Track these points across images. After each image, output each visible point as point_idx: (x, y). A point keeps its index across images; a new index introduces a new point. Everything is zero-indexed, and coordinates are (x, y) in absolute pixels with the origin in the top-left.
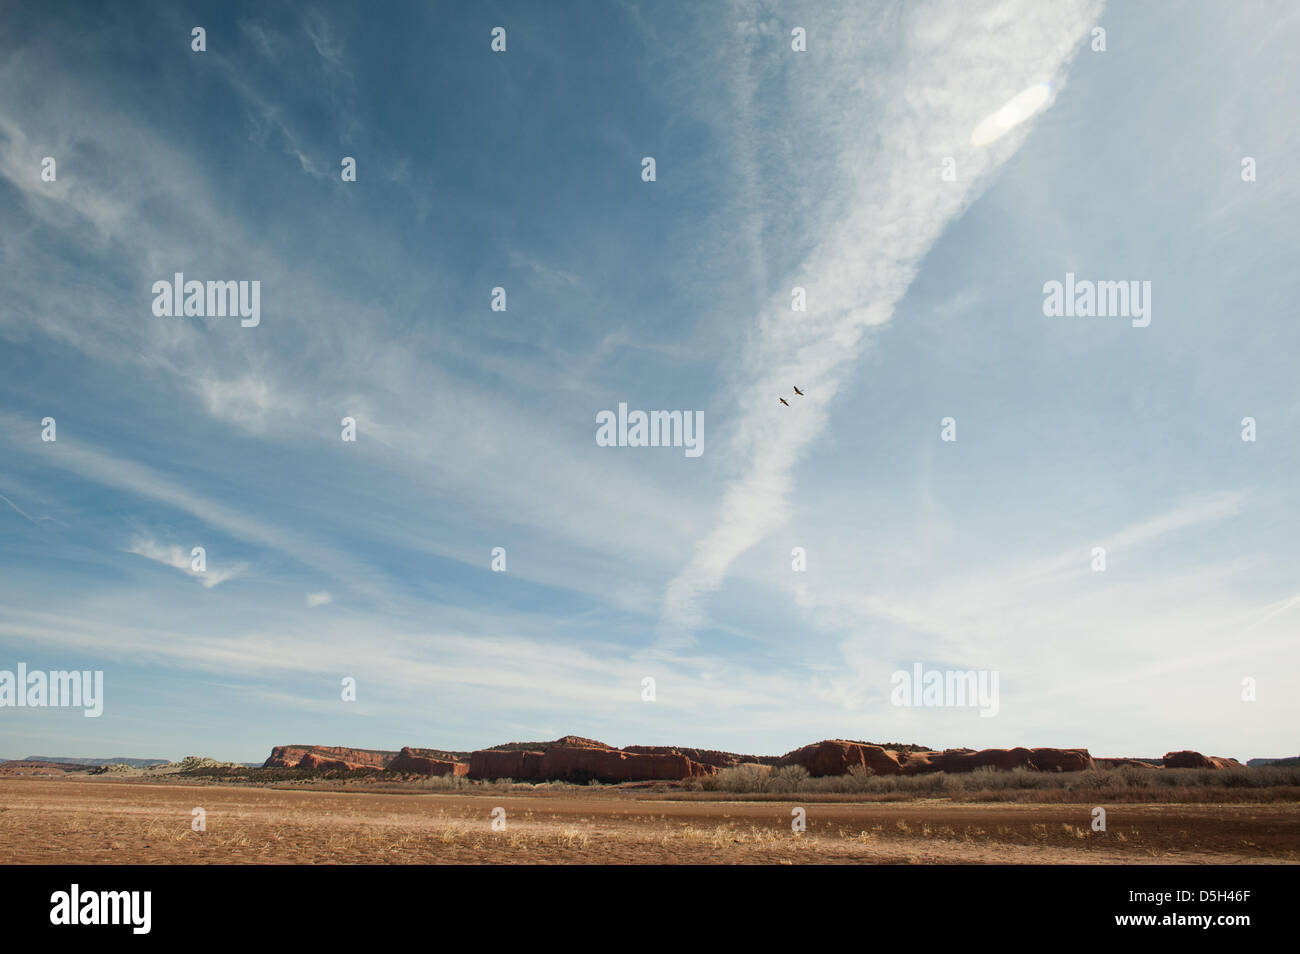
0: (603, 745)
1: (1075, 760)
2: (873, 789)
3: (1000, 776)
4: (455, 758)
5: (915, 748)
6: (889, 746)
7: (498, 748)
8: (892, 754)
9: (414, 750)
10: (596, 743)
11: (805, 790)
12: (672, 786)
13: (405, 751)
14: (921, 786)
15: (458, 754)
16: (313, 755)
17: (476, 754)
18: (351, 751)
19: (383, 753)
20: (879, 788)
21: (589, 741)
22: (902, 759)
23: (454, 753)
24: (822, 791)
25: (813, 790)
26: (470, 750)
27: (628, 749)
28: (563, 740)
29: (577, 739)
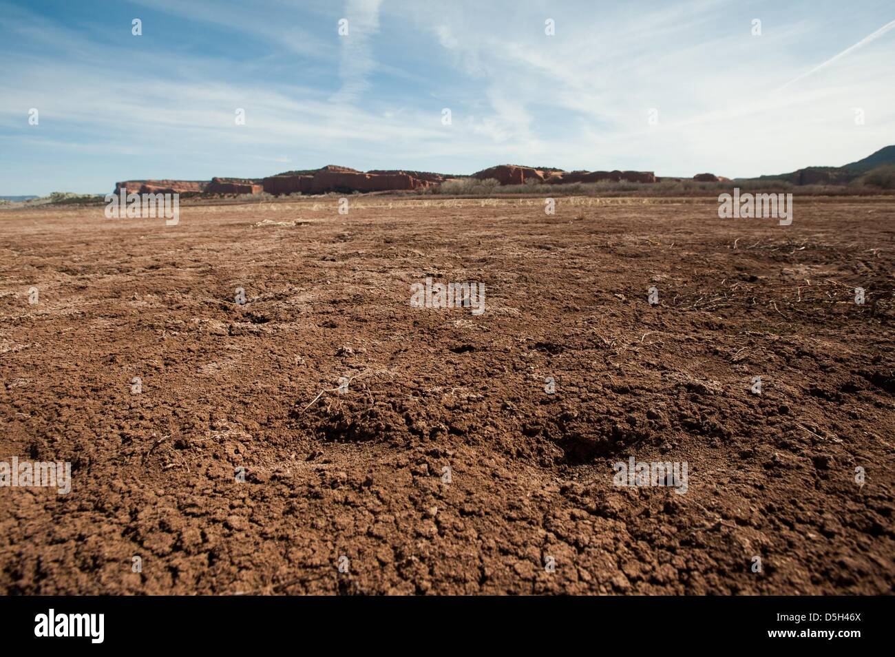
0: (353, 170)
1: (646, 177)
2: (538, 191)
3: (613, 185)
4: (251, 182)
5: (554, 170)
6: (539, 169)
7: (281, 174)
8: (540, 173)
9: (221, 179)
10: (349, 169)
11: (497, 193)
12: (408, 193)
13: (214, 180)
14: (566, 190)
15: (253, 180)
16: (148, 186)
17: (266, 179)
18: (175, 182)
19: (198, 182)
20: (542, 190)
21: (344, 168)
22: (545, 176)
23: (250, 180)
24: (507, 192)
25: (502, 192)
26: (261, 177)
27: (369, 172)
28: (326, 168)
29: (335, 167)
